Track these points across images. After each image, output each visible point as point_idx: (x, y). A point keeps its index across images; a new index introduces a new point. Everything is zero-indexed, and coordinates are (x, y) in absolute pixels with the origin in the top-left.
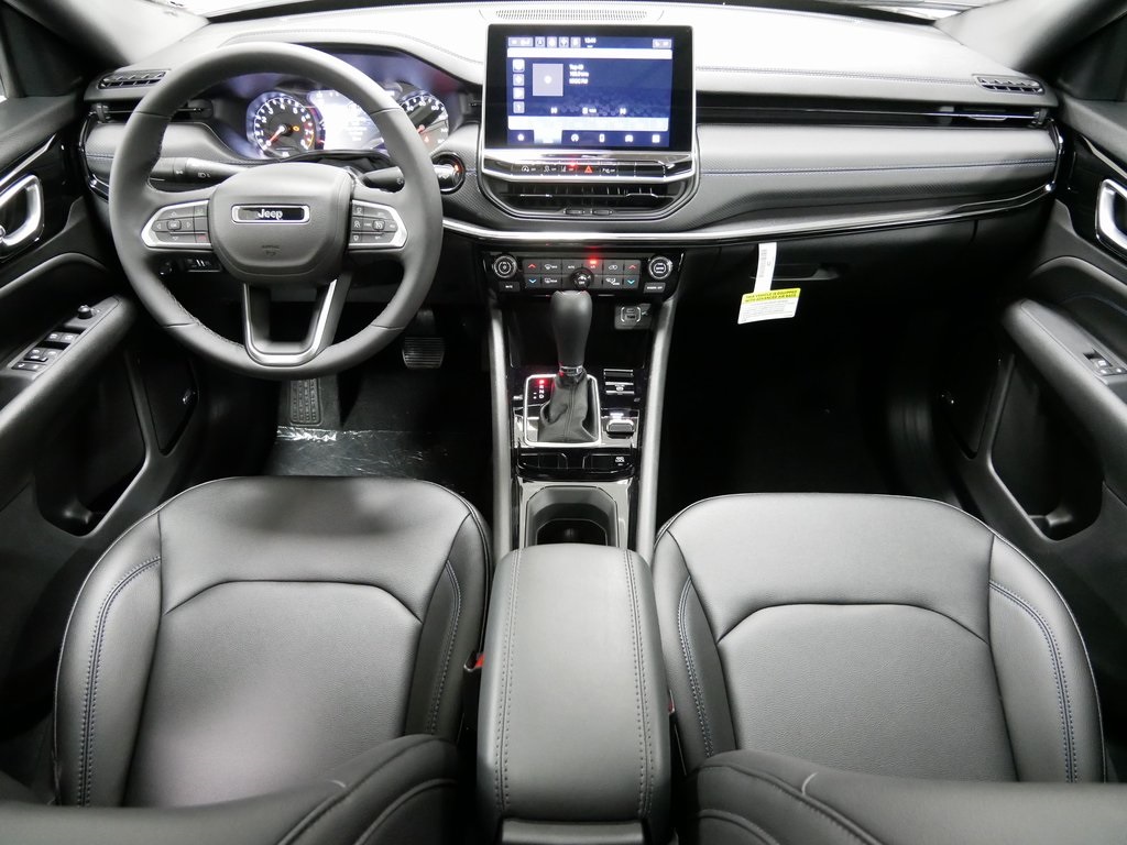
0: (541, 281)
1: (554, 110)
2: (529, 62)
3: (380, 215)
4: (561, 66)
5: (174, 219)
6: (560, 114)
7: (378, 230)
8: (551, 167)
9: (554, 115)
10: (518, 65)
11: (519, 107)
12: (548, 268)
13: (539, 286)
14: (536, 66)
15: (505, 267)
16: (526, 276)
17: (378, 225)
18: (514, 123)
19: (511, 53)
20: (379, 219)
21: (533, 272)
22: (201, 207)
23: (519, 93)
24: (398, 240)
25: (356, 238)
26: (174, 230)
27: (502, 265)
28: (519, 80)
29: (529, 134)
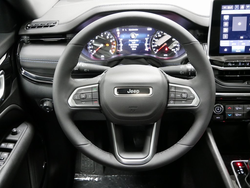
0: (234, 114)
1: (242, 37)
2: (231, 16)
3: (184, 91)
4: (246, 17)
5: (83, 93)
6: (244, 39)
7: (184, 98)
8: (242, 63)
9: (242, 39)
10: (226, 18)
11: (225, 36)
12: (237, 109)
13: (232, 117)
14: (234, 18)
15: (218, 109)
16: (226, 112)
17: (184, 95)
18: (223, 43)
19: (223, 12)
20: (185, 93)
21: (230, 111)
22: (95, 87)
23: (226, 30)
24: (195, 103)
25: (172, 102)
26: (83, 99)
27: (217, 108)
28: (226, 24)
29: (230, 48)
